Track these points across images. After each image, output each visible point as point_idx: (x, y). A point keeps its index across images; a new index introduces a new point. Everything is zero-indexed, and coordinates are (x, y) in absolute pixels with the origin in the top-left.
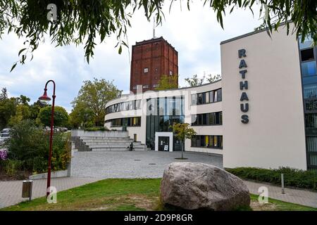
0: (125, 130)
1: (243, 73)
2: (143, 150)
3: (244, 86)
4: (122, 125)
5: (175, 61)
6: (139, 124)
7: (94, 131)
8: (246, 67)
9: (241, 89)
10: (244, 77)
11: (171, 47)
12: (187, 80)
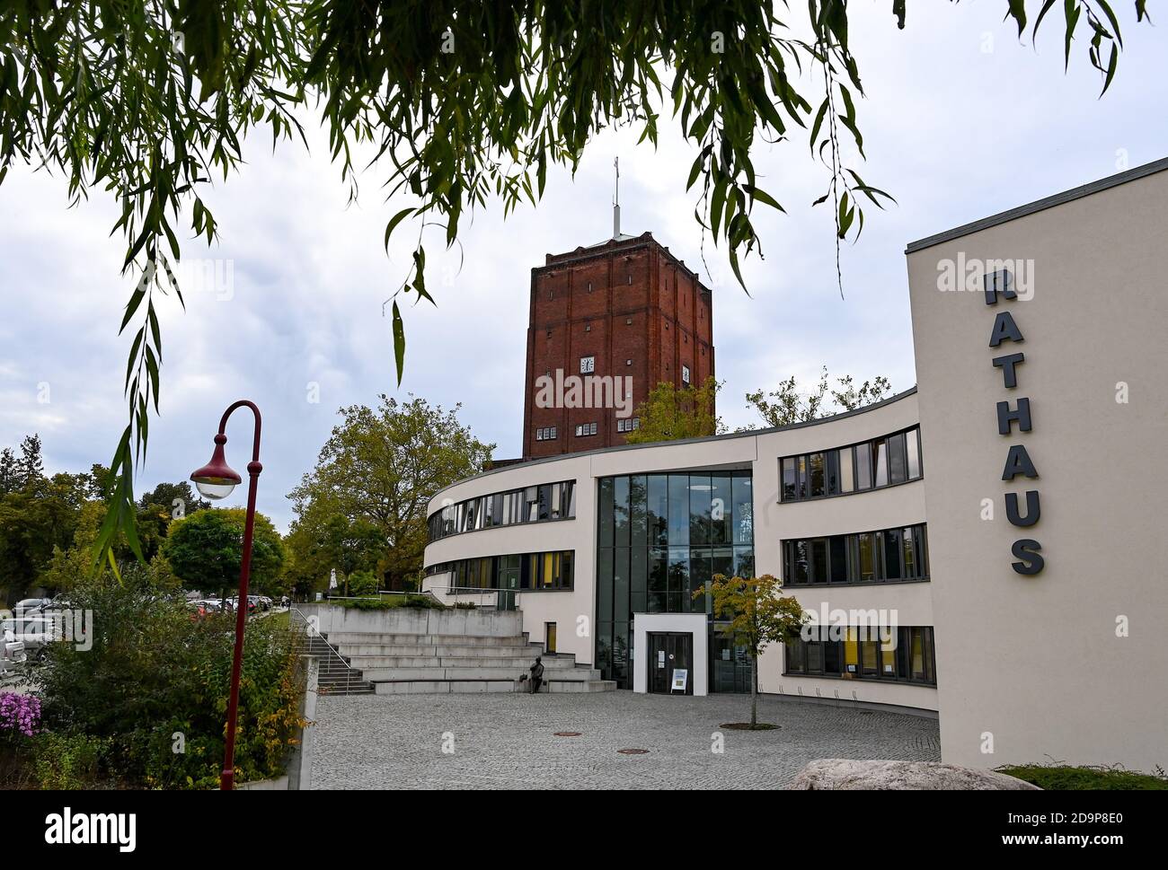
0: (508, 606)
1: (1010, 368)
2: (586, 688)
3: (1015, 418)
4: (494, 584)
5: (701, 326)
6: (565, 581)
7: (383, 608)
8: (1020, 340)
9: (1005, 431)
10: (1011, 383)
11: (687, 272)
12: (755, 399)
